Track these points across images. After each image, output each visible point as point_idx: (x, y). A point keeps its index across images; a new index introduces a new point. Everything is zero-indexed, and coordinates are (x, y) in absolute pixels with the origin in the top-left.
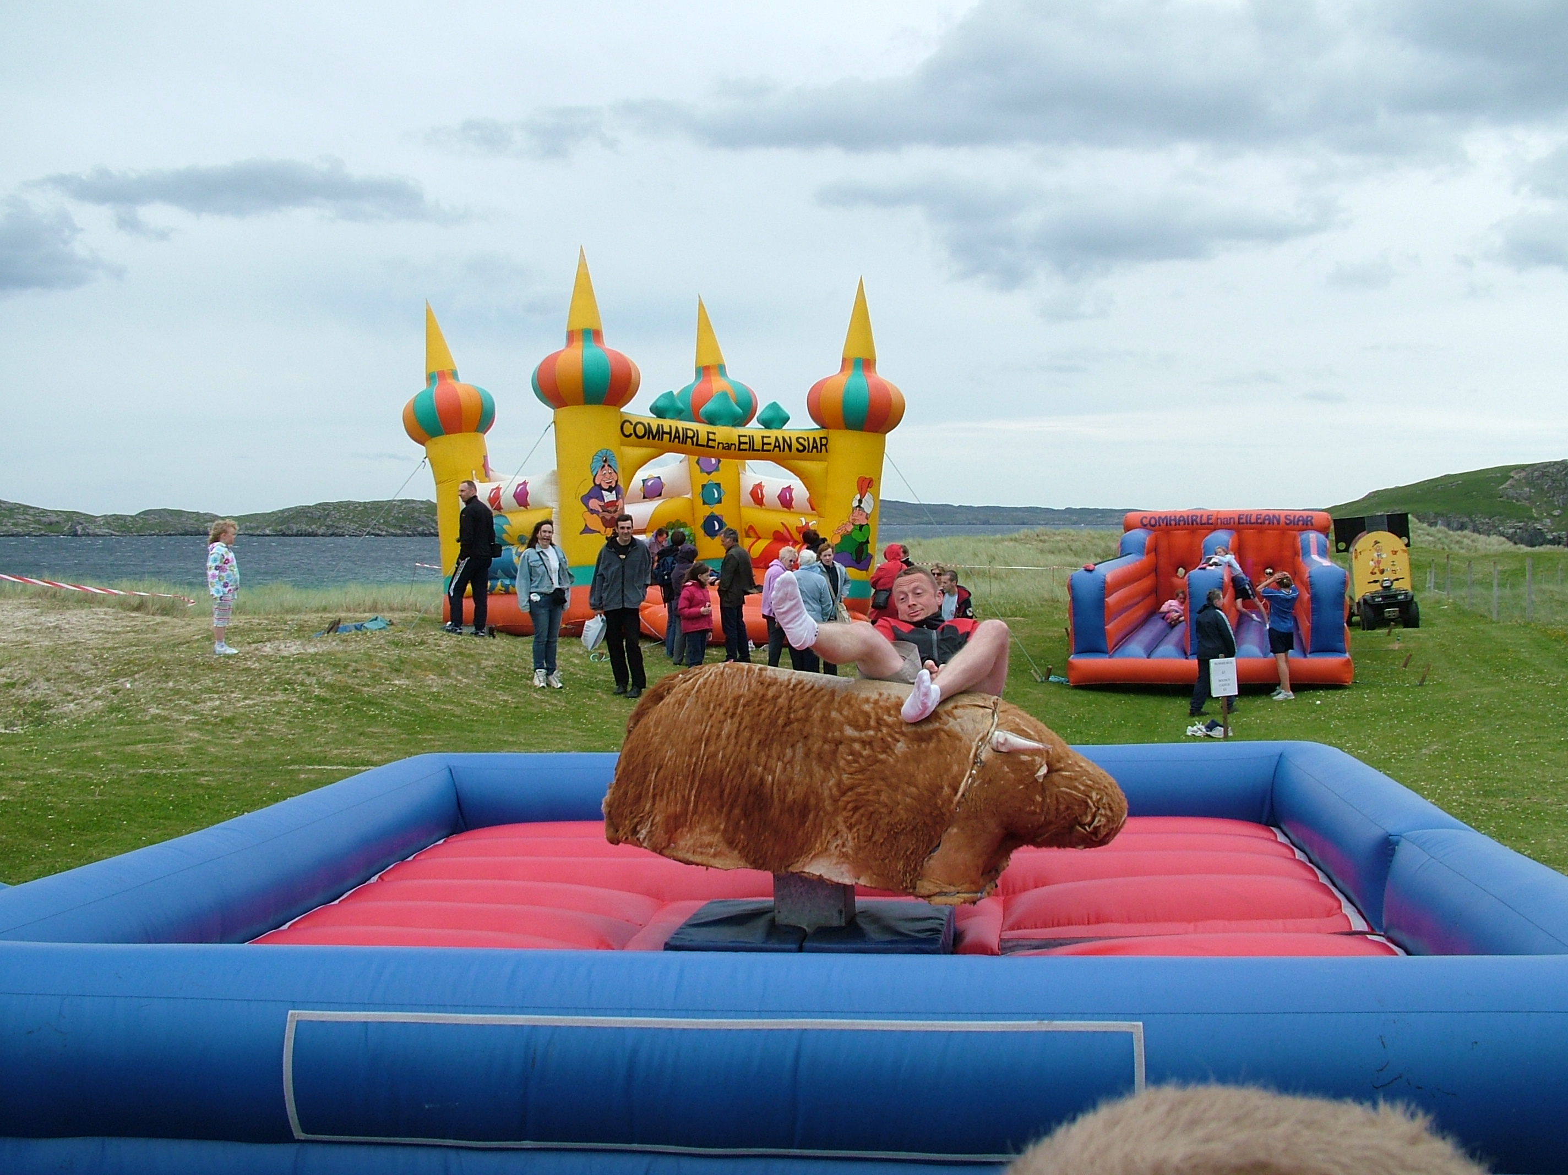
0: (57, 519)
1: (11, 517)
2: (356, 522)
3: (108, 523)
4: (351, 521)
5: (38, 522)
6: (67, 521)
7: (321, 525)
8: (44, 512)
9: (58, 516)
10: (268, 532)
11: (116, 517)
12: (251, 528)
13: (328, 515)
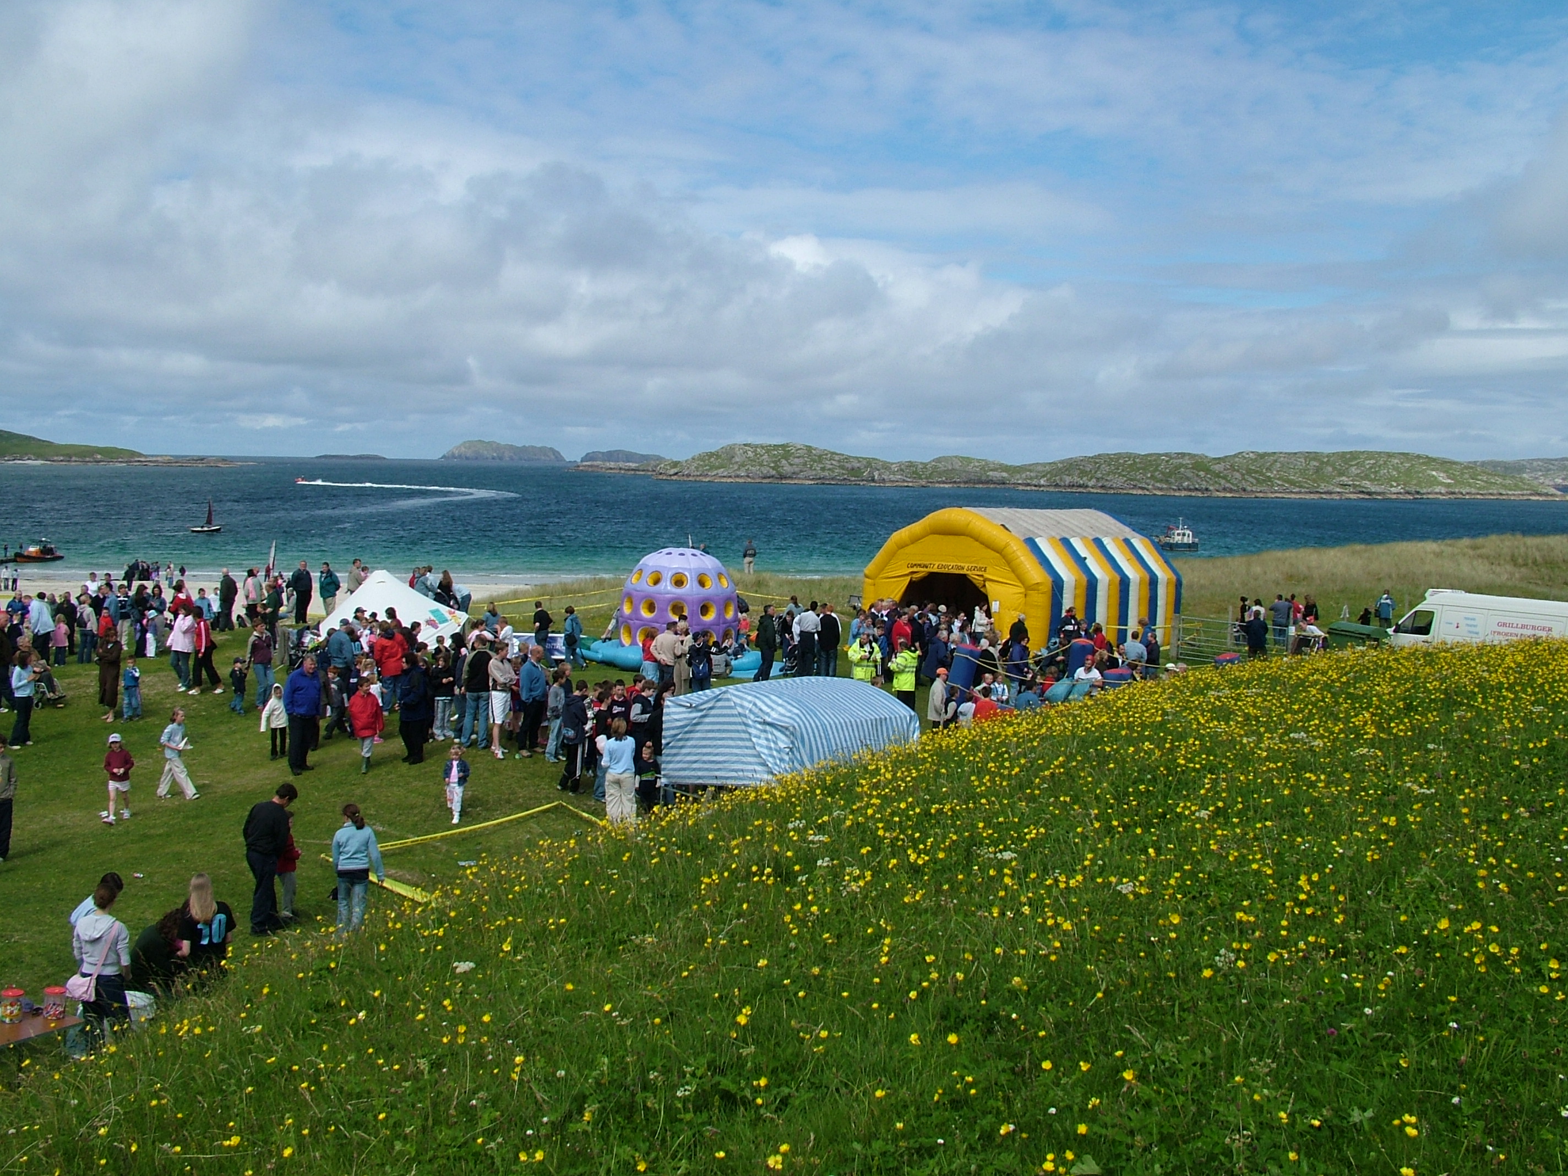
0: (858, 465)
1: (820, 462)
2: (1124, 476)
3: (902, 470)
4: (1120, 474)
5: (842, 467)
6: (866, 467)
7: (1091, 478)
8: (848, 459)
9: (859, 462)
10: (1042, 482)
11: (911, 464)
12: (1031, 478)
13: (1099, 468)
